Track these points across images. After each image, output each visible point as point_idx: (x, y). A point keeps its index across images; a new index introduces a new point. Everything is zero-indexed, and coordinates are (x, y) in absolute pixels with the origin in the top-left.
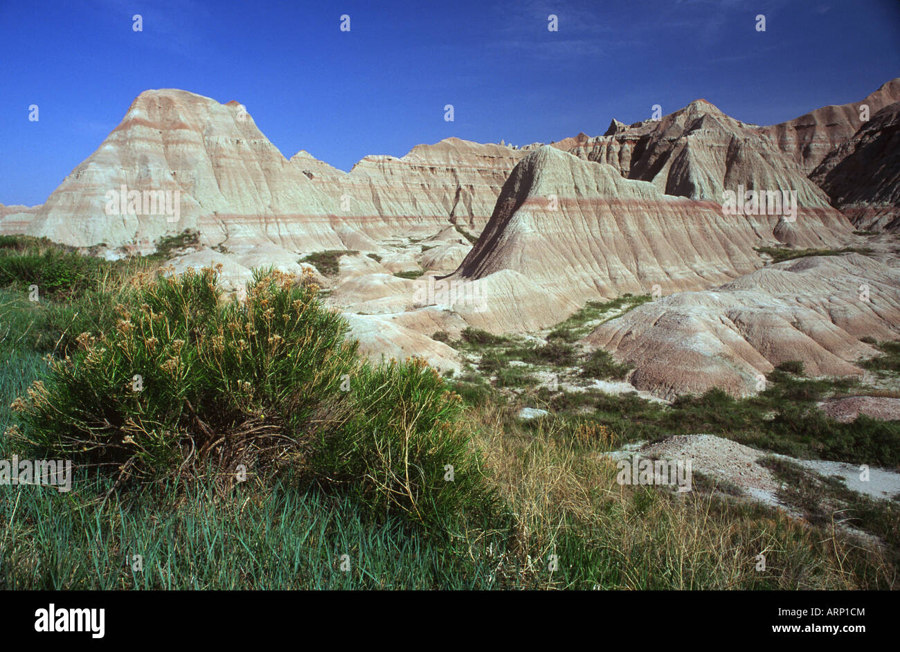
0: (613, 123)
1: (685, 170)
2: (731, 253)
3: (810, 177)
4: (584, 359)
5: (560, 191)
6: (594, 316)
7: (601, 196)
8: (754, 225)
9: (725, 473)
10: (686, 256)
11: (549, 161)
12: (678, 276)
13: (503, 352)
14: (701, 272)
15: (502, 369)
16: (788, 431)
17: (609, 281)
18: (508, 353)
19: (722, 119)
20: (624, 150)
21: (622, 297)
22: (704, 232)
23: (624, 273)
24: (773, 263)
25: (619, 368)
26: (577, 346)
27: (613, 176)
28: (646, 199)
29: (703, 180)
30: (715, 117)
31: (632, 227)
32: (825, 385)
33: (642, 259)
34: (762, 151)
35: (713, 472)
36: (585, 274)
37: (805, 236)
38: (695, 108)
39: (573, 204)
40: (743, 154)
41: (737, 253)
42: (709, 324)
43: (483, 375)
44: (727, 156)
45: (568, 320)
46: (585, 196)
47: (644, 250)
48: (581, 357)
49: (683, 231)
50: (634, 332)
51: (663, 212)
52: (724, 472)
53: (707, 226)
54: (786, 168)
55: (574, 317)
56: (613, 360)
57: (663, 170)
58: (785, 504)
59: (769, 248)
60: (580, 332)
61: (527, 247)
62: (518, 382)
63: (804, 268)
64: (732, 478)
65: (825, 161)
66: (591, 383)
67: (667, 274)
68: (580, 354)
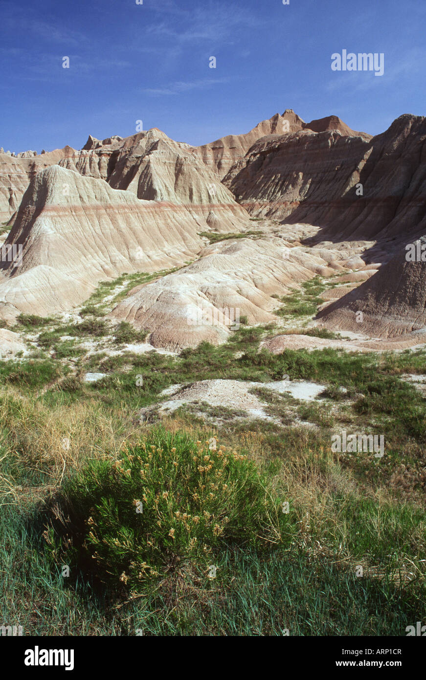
0: (90, 138)
1: (149, 180)
2: (185, 239)
3: (222, 182)
4: (113, 330)
5: (69, 200)
6: (107, 293)
7: (98, 203)
8: (195, 217)
9: (234, 404)
10: (157, 243)
11: (58, 177)
12: (155, 257)
13: (52, 330)
14: (169, 253)
15: (56, 344)
16: (251, 364)
17: (111, 265)
18: (57, 331)
19: (170, 143)
20: (102, 161)
21: (121, 276)
22: (167, 225)
23: (121, 258)
24: (210, 244)
25: (139, 333)
26: (106, 320)
27: (105, 188)
28: (129, 203)
29: (161, 187)
30: (165, 142)
31: (122, 225)
32: (261, 329)
33: (131, 248)
34: (195, 166)
35: (228, 404)
36: (95, 262)
37: (225, 223)
38: (152, 134)
39: (80, 210)
40: (185, 169)
41: (188, 238)
42: (192, 298)
43: (44, 351)
44: (176, 170)
45: (90, 299)
46: (87, 203)
47: (132, 241)
48: (111, 328)
49: (155, 225)
50: (144, 307)
51: (141, 212)
52: (234, 402)
53: (169, 221)
54: (210, 177)
55: (94, 296)
56: (134, 328)
57: (134, 179)
58: (270, 416)
59: (206, 232)
60: (102, 307)
61: (51, 245)
62: (72, 353)
63: (234, 251)
64: (239, 405)
65: (230, 172)
66: (124, 347)
67: (149, 257)
68: (110, 326)
